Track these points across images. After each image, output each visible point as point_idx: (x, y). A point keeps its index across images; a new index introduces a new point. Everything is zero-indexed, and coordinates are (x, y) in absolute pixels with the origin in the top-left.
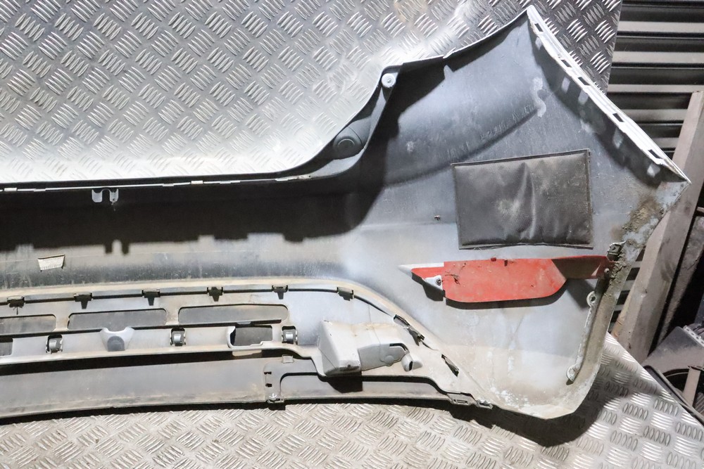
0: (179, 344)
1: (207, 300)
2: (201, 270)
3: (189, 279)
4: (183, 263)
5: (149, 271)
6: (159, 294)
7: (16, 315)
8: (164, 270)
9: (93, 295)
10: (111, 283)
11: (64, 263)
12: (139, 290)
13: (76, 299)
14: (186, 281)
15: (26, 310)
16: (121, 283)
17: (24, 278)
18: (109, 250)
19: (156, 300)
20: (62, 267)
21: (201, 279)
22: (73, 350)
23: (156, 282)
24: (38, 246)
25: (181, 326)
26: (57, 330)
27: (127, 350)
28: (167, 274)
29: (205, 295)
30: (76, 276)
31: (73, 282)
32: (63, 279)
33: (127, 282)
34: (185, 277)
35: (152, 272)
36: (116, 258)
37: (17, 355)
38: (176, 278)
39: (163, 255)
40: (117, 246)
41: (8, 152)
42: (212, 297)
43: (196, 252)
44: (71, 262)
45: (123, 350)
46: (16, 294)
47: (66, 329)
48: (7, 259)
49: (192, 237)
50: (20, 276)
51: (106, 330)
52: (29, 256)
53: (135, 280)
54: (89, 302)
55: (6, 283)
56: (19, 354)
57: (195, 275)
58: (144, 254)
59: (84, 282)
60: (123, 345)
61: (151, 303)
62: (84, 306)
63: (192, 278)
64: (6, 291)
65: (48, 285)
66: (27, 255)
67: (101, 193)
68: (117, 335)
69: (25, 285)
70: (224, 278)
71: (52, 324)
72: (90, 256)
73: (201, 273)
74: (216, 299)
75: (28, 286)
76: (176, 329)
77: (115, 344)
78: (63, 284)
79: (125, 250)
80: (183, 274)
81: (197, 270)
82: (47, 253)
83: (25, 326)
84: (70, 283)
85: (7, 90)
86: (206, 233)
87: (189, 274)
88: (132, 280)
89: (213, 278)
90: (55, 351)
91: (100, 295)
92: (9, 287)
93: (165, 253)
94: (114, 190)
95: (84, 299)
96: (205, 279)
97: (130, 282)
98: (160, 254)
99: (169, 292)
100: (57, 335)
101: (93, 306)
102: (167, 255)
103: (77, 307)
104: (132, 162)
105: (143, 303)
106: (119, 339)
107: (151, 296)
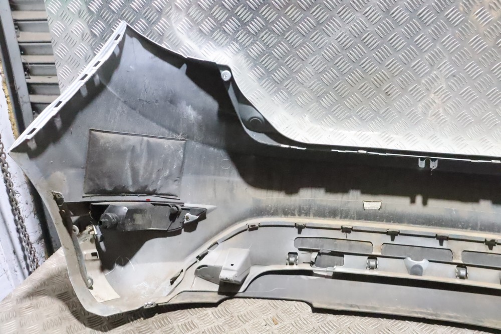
0: (462, 278)
1: (484, 248)
2: (479, 225)
3: (469, 230)
4: (466, 218)
5: (441, 221)
6: (448, 239)
7: (345, 238)
8: (452, 221)
9: (400, 232)
10: (412, 225)
11: (381, 207)
12: (433, 233)
13: (387, 233)
14: (467, 232)
15: (352, 236)
16: (418, 226)
17: (352, 213)
18: (413, 201)
19: (445, 242)
20: (379, 209)
21: (479, 231)
22: (384, 270)
23: (444, 229)
24: (364, 192)
25: (465, 265)
26: (374, 253)
27: (423, 276)
28: (453, 224)
29: (482, 244)
30: (388, 216)
31: (385, 220)
32: (378, 218)
33: (423, 226)
34: (466, 229)
35: (443, 221)
36: (417, 207)
37: (348, 267)
38: (459, 228)
39: (452, 210)
40: (419, 199)
41: (357, 125)
42: (487, 246)
43: (476, 211)
44: (386, 206)
45: (421, 275)
46: (347, 224)
47: (380, 254)
48: (342, 198)
49: (475, 199)
50: (349, 211)
51: (409, 259)
52: (357, 198)
53: (429, 225)
54: (396, 237)
55: (339, 215)
56: (349, 266)
57: (474, 228)
58: (438, 207)
59: (392, 222)
60: (422, 272)
61: (441, 244)
62: (393, 239)
63: (471, 229)
64: (338, 220)
65: (367, 220)
66: (356, 198)
67: (424, 161)
68: (419, 264)
69: (352, 218)
70: (496, 233)
71: (371, 249)
72: (399, 204)
73: (479, 227)
74: (491, 248)
75: (354, 219)
76: (460, 266)
77: (417, 270)
78: (377, 221)
79: (425, 203)
80: (465, 226)
81: (477, 225)
82: (369, 197)
83: (351, 246)
84: (383, 221)
85: (370, 83)
86: (485, 198)
87: (470, 227)
88: (426, 225)
89: (488, 232)
90: (372, 268)
91: (406, 233)
92: (341, 218)
93: (453, 209)
94: (434, 160)
95: (393, 235)
96: (481, 232)
97: (425, 226)
98: (450, 209)
99: (456, 238)
100: (373, 257)
101: (399, 240)
102: (455, 210)
103: (388, 239)
104: (441, 141)
105: (435, 243)
106: (420, 267)
107: (441, 239)
